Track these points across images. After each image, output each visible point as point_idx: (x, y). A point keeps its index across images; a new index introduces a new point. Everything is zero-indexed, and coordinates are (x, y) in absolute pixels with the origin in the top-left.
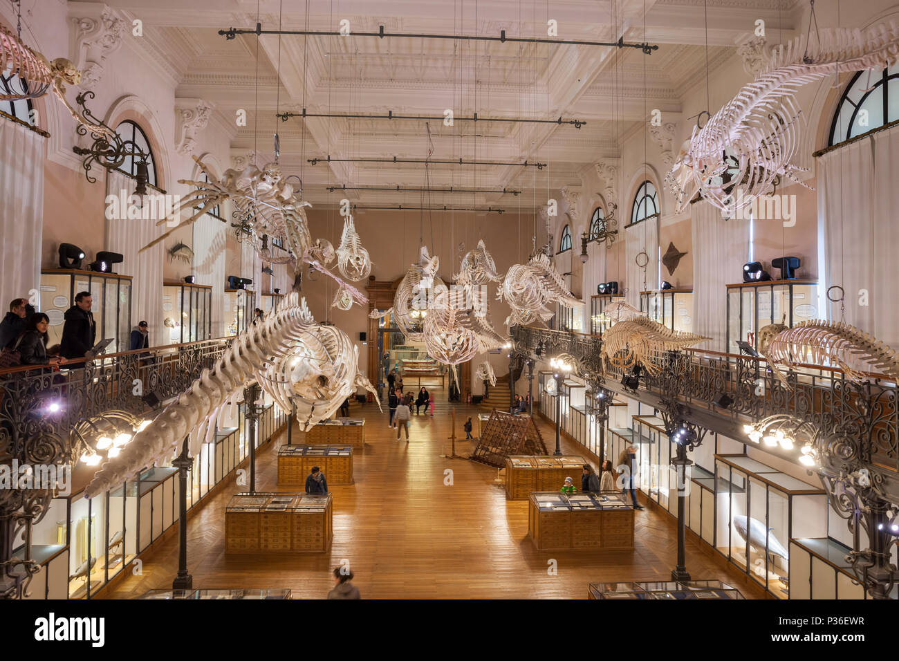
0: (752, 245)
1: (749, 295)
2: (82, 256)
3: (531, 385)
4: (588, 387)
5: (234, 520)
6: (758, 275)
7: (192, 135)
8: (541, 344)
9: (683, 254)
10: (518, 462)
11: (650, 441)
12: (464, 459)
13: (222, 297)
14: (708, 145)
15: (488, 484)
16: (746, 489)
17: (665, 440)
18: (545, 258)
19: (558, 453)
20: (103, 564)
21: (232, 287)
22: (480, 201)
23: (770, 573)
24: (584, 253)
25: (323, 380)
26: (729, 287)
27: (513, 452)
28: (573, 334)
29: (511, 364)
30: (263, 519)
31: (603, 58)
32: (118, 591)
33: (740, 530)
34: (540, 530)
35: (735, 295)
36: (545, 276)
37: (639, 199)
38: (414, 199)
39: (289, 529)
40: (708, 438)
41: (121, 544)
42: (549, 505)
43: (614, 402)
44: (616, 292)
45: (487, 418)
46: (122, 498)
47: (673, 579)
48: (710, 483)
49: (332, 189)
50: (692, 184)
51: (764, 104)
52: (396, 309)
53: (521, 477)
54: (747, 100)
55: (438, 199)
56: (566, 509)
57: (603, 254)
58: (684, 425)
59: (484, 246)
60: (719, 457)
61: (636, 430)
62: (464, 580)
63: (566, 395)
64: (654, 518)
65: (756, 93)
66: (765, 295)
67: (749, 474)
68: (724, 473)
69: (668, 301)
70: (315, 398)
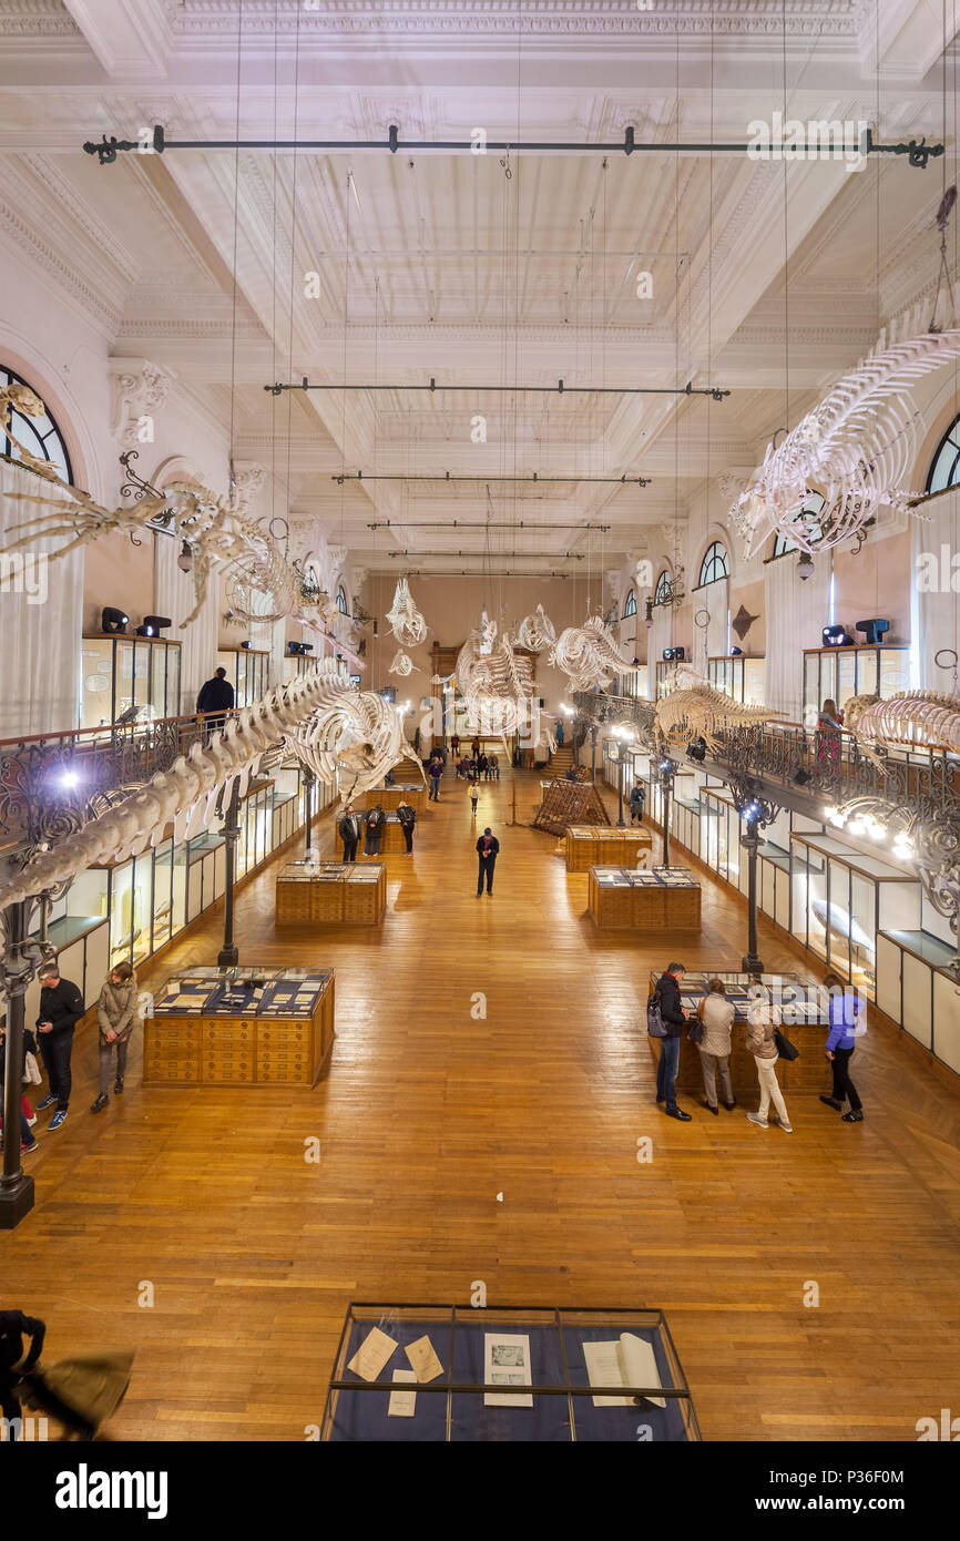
0: (832, 607)
1: (828, 661)
2: (125, 620)
3: (594, 752)
4: (652, 757)
5: (285, 889)
6: (840, 639)
7: (248, 499)
8: (604, 711)
9: (755, 618)
10: (577, 832)
11: (718, 814)
12: (524, 827)
13: (282, 663)
14: (787, 470)
15: (548, 854)
16: (825, 870)
17: (734, 814)
18: (599, 621)
19: (621, 824)
20: (149, 936)
21: (292, 652)
22: (543, 566)
23: (853, 965)
24: (649, 617)
25: (368, 748)
26: (807, 652)
27: (574, 822)
28: (636, 701)
29: (576, 730)
30: (314, 890)
31: (668, 409)
32: (164, 962)
33: (819, 916)
34: (600, 907)
35: (813, 661)
36: (599, 640)
37: (707, 562)
38: (475, 565)
39: (341, 900)
40: (783, 816)
41: (169, 914)
42: (611, 879)
43: (679, 771)
44: (682, 658)
45: (548, 785)
46: (170, 867)
47: (745, 970)
48: (785, 863)
49: (394, 555)
50: (765, 523)
51: (865, 409)
52: (458, 675)
53: (581, 849)
54: (842, 403)
55: (498, 565)
56: (628, 885)
57: (669, 620)
58: (756, 801)
59: (542, 611)
60: (794, 835)
61: (704, 801)
62: (519, 959)
63: (630, 763)
64: (723, 897)
65: (854, 392)
66: (847, 660)
67: (829, 856)
68: (800, 851)
69: (738, 667)
70: (360, 767)
